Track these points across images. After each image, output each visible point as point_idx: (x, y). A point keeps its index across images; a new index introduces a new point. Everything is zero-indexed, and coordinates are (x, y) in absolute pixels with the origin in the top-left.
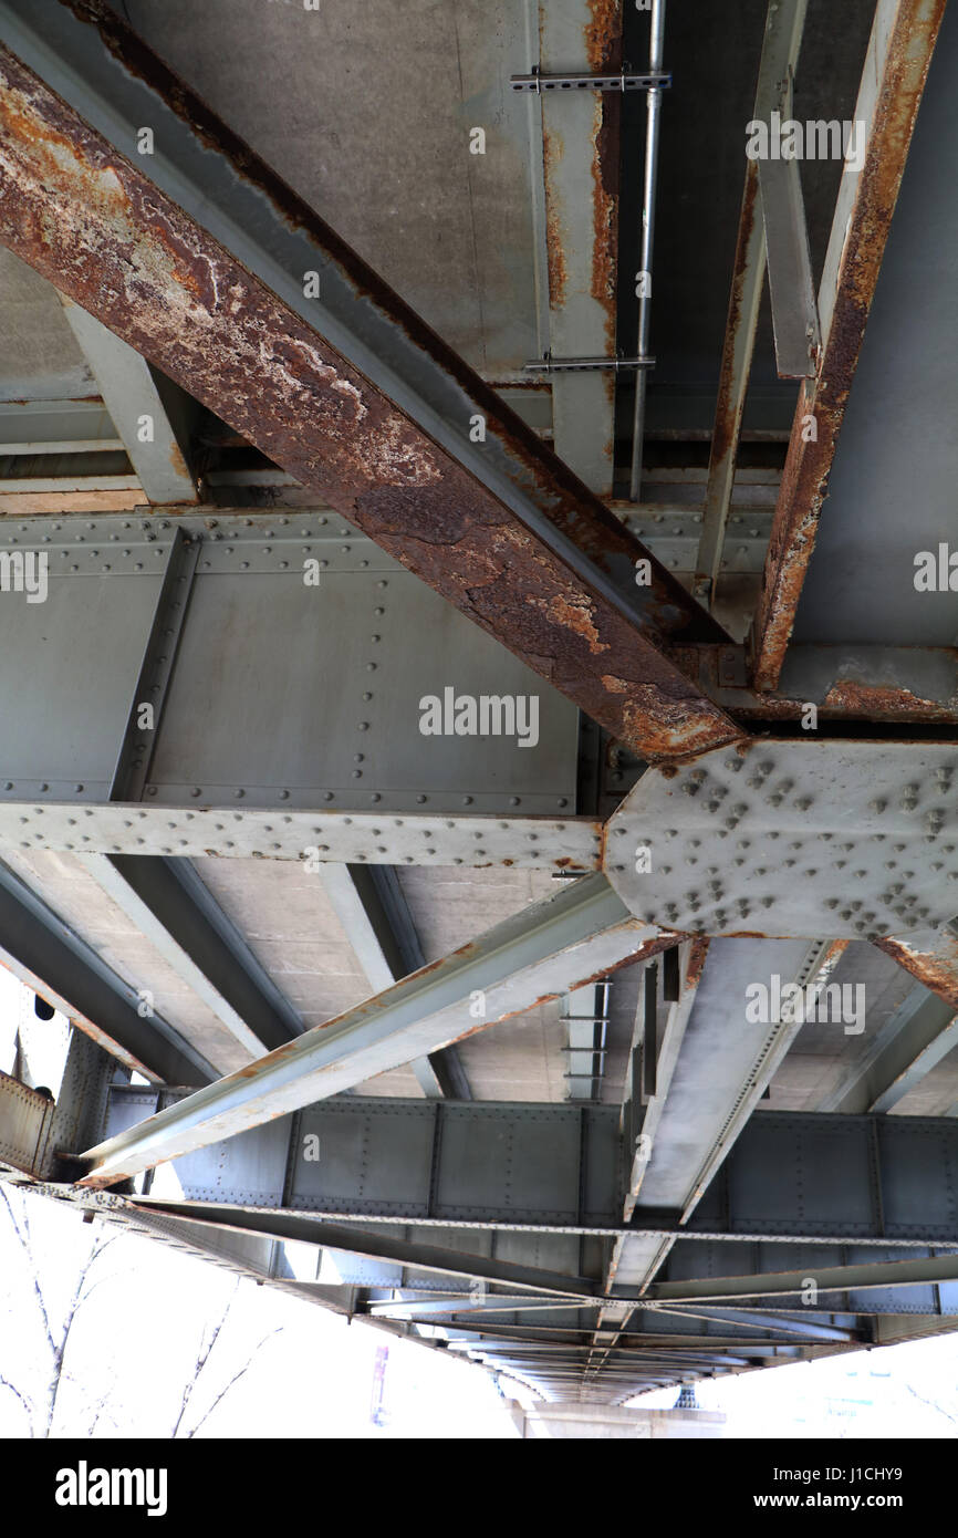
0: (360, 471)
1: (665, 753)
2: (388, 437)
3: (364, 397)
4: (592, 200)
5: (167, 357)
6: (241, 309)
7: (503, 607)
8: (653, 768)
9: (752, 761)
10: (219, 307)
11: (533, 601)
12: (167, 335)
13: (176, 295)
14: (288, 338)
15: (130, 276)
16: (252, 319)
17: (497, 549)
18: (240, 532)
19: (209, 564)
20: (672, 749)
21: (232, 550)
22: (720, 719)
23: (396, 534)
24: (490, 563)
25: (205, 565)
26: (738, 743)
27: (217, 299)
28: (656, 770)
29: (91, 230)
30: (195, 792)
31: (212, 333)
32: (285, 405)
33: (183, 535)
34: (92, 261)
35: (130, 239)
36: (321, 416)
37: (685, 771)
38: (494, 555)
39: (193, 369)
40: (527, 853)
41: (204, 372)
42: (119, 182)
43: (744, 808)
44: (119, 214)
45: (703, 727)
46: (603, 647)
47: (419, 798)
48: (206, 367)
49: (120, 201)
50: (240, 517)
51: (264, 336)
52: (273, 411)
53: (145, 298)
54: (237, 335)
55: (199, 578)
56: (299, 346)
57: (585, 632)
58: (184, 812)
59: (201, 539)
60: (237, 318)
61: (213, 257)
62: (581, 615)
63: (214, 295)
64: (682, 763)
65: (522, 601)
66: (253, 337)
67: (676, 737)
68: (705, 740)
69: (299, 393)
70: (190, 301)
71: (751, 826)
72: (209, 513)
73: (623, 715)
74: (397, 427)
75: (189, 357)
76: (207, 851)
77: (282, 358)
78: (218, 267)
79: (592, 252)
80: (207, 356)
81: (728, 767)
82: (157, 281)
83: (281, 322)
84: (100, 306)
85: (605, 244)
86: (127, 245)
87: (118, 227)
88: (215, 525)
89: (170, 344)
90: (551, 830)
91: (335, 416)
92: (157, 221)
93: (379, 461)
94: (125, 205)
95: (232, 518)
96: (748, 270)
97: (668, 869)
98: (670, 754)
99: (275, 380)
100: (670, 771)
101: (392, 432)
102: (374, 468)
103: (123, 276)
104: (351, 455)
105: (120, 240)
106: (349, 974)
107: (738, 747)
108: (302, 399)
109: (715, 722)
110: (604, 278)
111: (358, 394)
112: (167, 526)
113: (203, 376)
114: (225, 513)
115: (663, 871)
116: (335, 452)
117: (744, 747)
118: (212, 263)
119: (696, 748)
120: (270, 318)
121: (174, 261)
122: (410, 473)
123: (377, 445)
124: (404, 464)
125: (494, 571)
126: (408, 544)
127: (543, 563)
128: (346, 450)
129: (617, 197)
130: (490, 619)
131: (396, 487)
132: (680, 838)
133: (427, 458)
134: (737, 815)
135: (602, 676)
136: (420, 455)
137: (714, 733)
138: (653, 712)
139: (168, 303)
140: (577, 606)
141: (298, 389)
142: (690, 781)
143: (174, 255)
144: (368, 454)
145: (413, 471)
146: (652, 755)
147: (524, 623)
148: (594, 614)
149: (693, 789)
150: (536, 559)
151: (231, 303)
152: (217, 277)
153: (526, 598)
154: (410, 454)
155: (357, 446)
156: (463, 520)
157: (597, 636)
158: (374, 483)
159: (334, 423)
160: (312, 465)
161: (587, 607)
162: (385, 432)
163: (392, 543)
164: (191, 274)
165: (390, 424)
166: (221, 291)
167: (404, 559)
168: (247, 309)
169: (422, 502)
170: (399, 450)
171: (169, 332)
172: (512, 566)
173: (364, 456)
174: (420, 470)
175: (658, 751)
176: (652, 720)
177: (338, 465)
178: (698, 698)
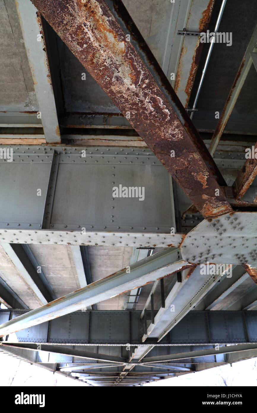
0: (161, 136)
2: (172, 126)
3: (170, 115)
4: (191, 66)
5: (117, 99)
6: (145, 87)
7: (184, 175)
8: (206, 219)
9: (232, 218)
10: (139, 85)
11: (193, 174)
12: (119, 92)
13: (127, 81)
14: (156, 96)
15: (116, 74)
16: (147, 89)
17: (189, 159)
18: (72, 152)
19: (63, 161)
20: (213, 214)
21: (69, 157)
22: (229, 206)
24: (186, 163)
25: (62, 161)
26: (231, 213)
27: (140, 83)
29: (110, 59)
30: (65, 226)
31: (134, 93)
32: (147, 115)
33: (56, 152)
34: (106, 68)
35: (121, 63)
36: (156, 119)
37: (214, 220)
38: (188, 161)
39: (124, 103)
40: (161, 243)
41: (126, 104)
42: (124, 46)
43: (225, 230)
44: (120, 55)
45: (223, 209)
46: (206, 187)
47: (131, 228)
48: (128, 103)
49: (122, 52)
50: (73, 148)
51: (149, 95)
52: (142, 117)
53: (117, 81)
54: (141, 94)
55: (60, 164)
56: (158, 99)
57: (203, 183)
58: (65, 232)
59: (60, 153)
60: (143, 89)
61: (143, 71)
62: (204, 178)
63: (139, 81)
64: (214, 218)
65: (190, 173)
66: (145, 95)
67: (215, 211)
68: (222, 212)
69: (152, 112)
70: (131, 83)
71: (225, 235)
72: (64, 146)
73: (204, 205)
74: (176, 124)
75: (124, 99)
76: (68, 243)
77: (151, 102)
78: (144, 74)
79: (187, 80)
80: (130, 99)
81: (226, 219)
82: (123, 76)
83: (156, 91)
84: (103, 82)
85: (191, 78)
86: (119, 65)
87: (118, 59)
88: (65, 150)
89: (119, 95)
90: (170, 237)
91: (160, 119)
92: (131, 59)
93: (167, 133)
94: (124, 53)
95: (70, 148)
96: (235, 87)
97: (198, 247)
98: (212, 216)
99: (147, 108)
100: (210, 220)
101: (174, 125)
102: (165, 135)
103: (114, 74)
104: (160, 131)
105: (117, 63)
106: (69, 276)
107: (230, 214)
108: (152, 114)
109: (227, 207)
110: (189, 87)
111: (169, 113)
112: (51, 149)
113: (126, 105)
114: (69, 146)
115: (196, 247)
116: (155, 129)
117: (232, 214)
118: (142, 72)
119: (219, 214)
120: (153, 90)
121: (131, 71)
122: (174, 137)
123: (169, 128)
124: (174, 134)
125: (186, 165)
126: (165, 157)
127: (200, 163)
128: (159, 129)
129: (198, 65)
130: (179, 178)
131: (169, 140)
132: (204, 238)
133: (181, 133)
134: (223, 232)
135: (203, 194)
136: (179, 132)
137: (225, 210)
138: (212, 204)
139: (124, 83)
140: (204, 175)
141: (152, 111)
142: (214, 223)
143: (132, 69)
144: (165, 131)
145: (175, 136)
146: (207, 216)
147: (188, 180)
148: (208, 178)
149: (214, 225)
150: (199, 162)
151: (143, 84)
152: (142, 77)
153: (191, 173)
154: (177, 131)
155: (163, 128)
156: (183, 151)
157: (206, 184)
158: (163, 139)
159: (159, 121)
160: (147, 133)
161: (207, 176)
162: (172, 125)
163: (161, 156)
164: (135, 75)
165: (175, 123)
166: (142, 81)
167: (162, 161)
168: (147, 87)
169: (174, 145)
170: (174, 130)
171: (121, 91)
172: (192, 164)
173: (163, 131)
174: (177, 136)
175: (209, 215)
176: (211, 206)
177: (155, 133)
178: (225, 201)
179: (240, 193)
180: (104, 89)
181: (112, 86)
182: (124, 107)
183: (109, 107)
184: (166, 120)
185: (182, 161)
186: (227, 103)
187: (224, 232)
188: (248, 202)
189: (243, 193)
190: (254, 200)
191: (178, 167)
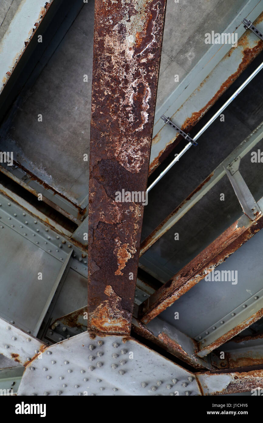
0: (115, 150)
1: (98, 328)
2: (138, 144)
3: (145, 124)
5: (101, 58)
6: (144, 63)
7: (105, 236)
8: (88, 332)
9: (124, 346)
10: (139, 56)
12: (111, 51)
13: (130, 40)
14: (147, 84)
15: (124, 21)
16: (144, 69)
17: (126, 212)
20: (101, 328)
22: (128, 324)
23: (100, 183)
24: (119, 216)
26: (125, 337)
27: (141, 53)
28: (89, 333)
31: (126, 62)
32: (119, 106)
34: (119, 5)
35: (139, 10)
36: (126, 120)
37: (97, 339)
38: (123, 214)
39: (105, 70)
41: (107, 73)
43: (102, 364)
45: (120, 325)
46: (120, 273)
48: (110, 72)
51: (141, 78)
52: (113, 105)
53: (119, 32)
54: (132, 71)
56: (147, 90)
57: (121, 264)
60: (140, 65)
61: (156, 39)
62: (126, 256)
63: (142, 51)
64: (100, 335)
65: (114, 237)
66: (137, 75)
67: (108, 323)
68: (116, 330)
70: (132, 46)
71: (99, 374)
73: (99, 304)
74: (145, 143)
75: (108, 64)
77: (137, 90)
78: (155, 44)
80: (115, 69)
81: (113, 345)
82: (130, 31)
83: (151, 78)
84: (101, 22)
86: (135, 11)
87: (140, 3)
89: (108, 54)
90: (25, 339)
91: (130, 124)
92: (154, 13)
93: (126, 151)
96: (190, 201)
98: (99, 329)
99: (126, 95)
100: (93, 336)
101: (141, 144)
102: (121, 152)
103: (122, 19)
104: (119, 142)
105: (135, 8)
107: (124, 339)
108: (127, 109)
109: (126, 325)
111: (146, 121)
113: (105, 75)
115: (48, 378)
116: (115, 135)
117: (127, 339)
118: (154, 41)
119: (110, 331)
120: (150, 73)
121: (143, 30)
122: (130, 163)
123: (131, 144)
124: (132, 158)
125: (117, 220)
126: (100, 190)
127: (136, 228)
128: (120, 138)
129: (160, 163)
130: (95, 239)
131: (120, 165)
132: (68, 366)
133: (142, 162)
134: (98, 366)
135: (108, 285)
136: (141, 159)
137: (121, 329)
138: (110, 309)
139: (125, 40)
140: (129, 252)
141: (130, 104)
142: (96, 344)
143: (145, 28)
144: (125, 145)
145: (132, 163)
146: (93, 326)
147: (105, 248)
148: (131, 258)
149: (94, 347)
150: (135, 224)
151: (144, 58)
152: (150, 46)
153: (116, 238)
154: (138, 156)
155: (125, 140)
157: (123, 268)
158: (114, 158)
159: (127, 125)
160: (103, 135)
161: (132, 254)
162: (139, 142)
163: (95, 186)
164: (143, 38)
165: (144, 140)
166: (145, 52)
167: (92, 194)
168: (146, 64)
169: (122, 177)
170: (136, 152)
171: (112, 50)
172: (125, 222)
173: (123, 145)
174: (135, 164)
175: (96, 326)
176: (107, 312)
177: (111, 142)
178: (130, 312)
179: (149, 314)
180: (96, 33)
181: (107, 35)
182: (102, 76)
183: (39, 168)
184: (137, 130)
185: (116, 210)
186: (172, 215)
188: (152, 333)
189: (152, 316)
190: (159, 334)
191: (105, 216)
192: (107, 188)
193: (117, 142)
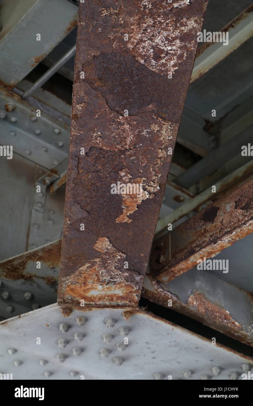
1: (78, 299)
2: (176, 28)
7: (100, 167)
8: (59, 305)
9: (125, 322)
17: (144, 133)
20: (85, 298)
22: (136, 291)
24: (129, 139)
26: (129, 309)
28: (59, 307)
37: (76, 314)
43: (82, 350)
45: (119, 292)
46: (126, 220)
57: (128, 207)
64: (81, 309)
67: (97, 291)
68: (112, 300)
73: (84, 265)
74: (190, 27)
81: (105, 323)
93: (151, 39)
98: (80, 300)
100: (68, 311)
101: (183, 28)
102: (141, 41)
107: (126, 312)
109: (131, 292)
116: (130, 14)
117: (130, 313)
119: (100, 303)
122: (157, 57)
123: (163, 29)
124: (162, 51)
125: (126, 144)
126: (95, 99)
127: (161, 155)
128: (140, 19)
130: (81, 171)
131: (137, 61)
132: (15, 356)
133: (180, 57)
134: (75, 353)
135: (102, 237)
136: (179, 52)
137: (122, 298)
138: (104, 271)
140: (145, 190)
142: (72, 322)
144: (149, 31)
145: (161, 58)
146: (68, 297)
148: (148, 199)
149: (68, 327)
150: (159, 151)
153: (121, 170)
154: (174, 48)
155: (150, 22)
156: (149, 105)
157: (132, 212)
158: (127, 51)
160: (105, 13)
161: (150, 193)
162: (178, 25)
163: (85, 93)
165: (188, 22)
167: (79, 106)
169: (139, 80)
170: (170, 41)
172: (140, 147)
173: (145, 30)
174: (166, 60)
175: (75, 295)
176: (96, 275)
177: (121, 25)
178: (140, 274)
179: (173, 269)
184: (175, 6)
185: (124, 131)
187: (79, 355)
188: (177, 297)
189: (179, 271)
190: (189, 297)
191: (103, 139)
192: (110, 97)
193: (134, 24)
